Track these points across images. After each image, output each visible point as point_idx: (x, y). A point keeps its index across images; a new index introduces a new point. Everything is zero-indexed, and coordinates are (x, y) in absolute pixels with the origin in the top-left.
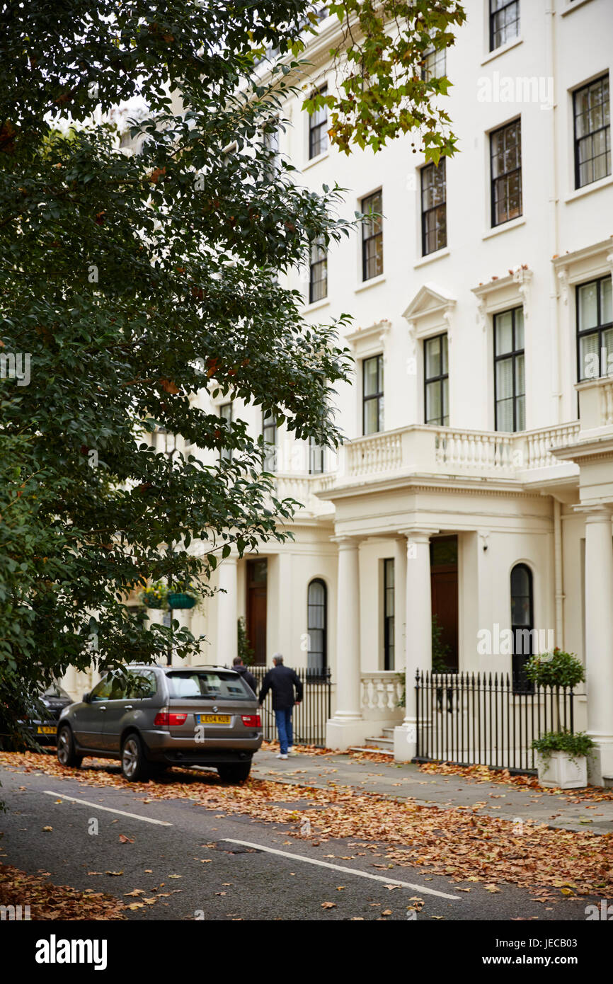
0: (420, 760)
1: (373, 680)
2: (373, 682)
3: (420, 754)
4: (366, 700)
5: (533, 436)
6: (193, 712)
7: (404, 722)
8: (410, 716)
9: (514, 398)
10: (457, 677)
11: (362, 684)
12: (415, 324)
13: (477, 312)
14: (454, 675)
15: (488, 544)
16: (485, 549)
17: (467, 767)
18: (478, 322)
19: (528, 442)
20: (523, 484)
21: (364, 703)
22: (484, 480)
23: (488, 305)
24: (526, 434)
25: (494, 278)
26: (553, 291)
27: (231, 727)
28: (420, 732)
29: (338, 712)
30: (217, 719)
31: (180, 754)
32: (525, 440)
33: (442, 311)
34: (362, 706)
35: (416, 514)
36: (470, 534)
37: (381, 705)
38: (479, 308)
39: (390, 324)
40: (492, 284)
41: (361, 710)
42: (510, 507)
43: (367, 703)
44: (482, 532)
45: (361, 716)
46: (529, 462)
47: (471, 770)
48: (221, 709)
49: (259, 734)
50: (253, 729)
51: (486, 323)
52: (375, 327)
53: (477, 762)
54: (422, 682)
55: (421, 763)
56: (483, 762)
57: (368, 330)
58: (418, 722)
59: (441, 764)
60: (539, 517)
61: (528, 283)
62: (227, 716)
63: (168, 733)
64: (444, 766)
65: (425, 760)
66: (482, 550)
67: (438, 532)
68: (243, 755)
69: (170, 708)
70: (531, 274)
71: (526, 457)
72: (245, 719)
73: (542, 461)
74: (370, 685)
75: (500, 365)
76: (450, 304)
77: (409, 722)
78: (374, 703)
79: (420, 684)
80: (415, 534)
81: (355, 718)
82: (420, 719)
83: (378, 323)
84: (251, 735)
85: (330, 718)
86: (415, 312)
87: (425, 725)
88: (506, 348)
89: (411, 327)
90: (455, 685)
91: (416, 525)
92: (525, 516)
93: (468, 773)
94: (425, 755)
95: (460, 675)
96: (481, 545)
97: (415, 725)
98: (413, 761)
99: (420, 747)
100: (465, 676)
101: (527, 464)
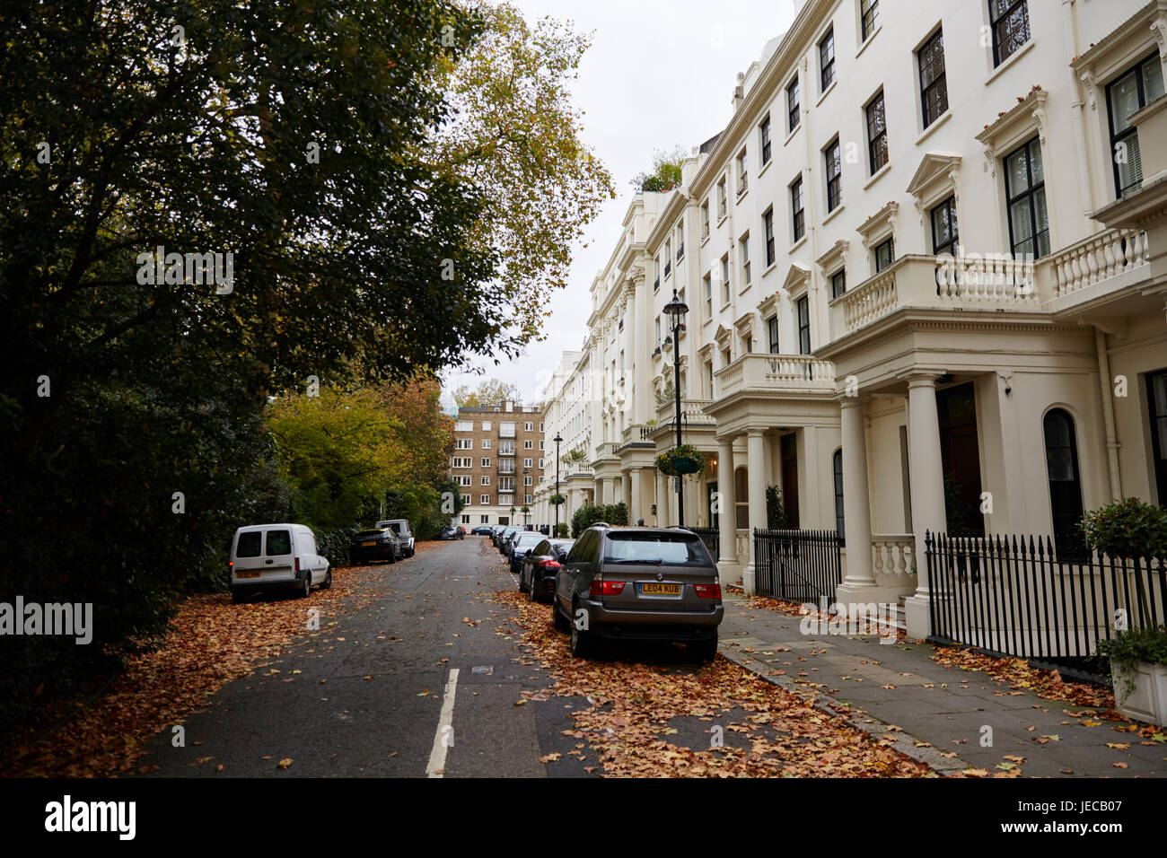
0: (938, 640)
1: (886, 543)
2: (886, 545)
3: (937, 633)
4: (879, 564)
5: (1062, 257)
6: (632, 580)
7: (917, 593)
8: (923, 588)
9: (1035, 236)
10: (984, 540)
11: (873, 547)
12: (921, 197)
13: (984, 159)
14: (980, 539)
15: (1011, 384)
16: (1008, 391)
17: (998, 659)
18: (986, 170)
19: (1056, 267)
20: (1053, 314)
21: (877, 568)
22: (1001, 312)
23: (997, 148)
24: (1052, 258)
25: (1000, 115)
26: (1075, 99)
27: (680, 598)
28: (935, 606)
29: (847, 577)
30: (663, 588)
31: (617, 629)
32: (1052, 264)
33: (948, 172)
34: (875, 571)
35: (916, 354)
36: (989, 376)
37: (898, 570)
38: (987, 153)
39: (898, 205)
40: (999, 122)
41: (872, 575)
42: (1038, 344)
43: (881, 568)
44: (1001, 372)
45: (874, 582)
46: (1058, 289)
47: (1003, 665)
48: (666, 576)
49: (717, 607)
50: (710, 601)
51: (994, 167)
52: (884, 210)
53: (1011, 651)
54: (934, 547)
55: (939, 645)
56: (1020, 653)
57: (877, 216)
58: (931, 594)
59: (962, 649)
60: (1076, 354)
61: (1043, 107)
62: (676, 587)
63: (601, 604)
64: (966, 654)
65: (943, 641)
66: (1004, 393)
67: (944, 373)
68: (698, 631)
69: (605, 574)
70: (1046, 95)
71: (1055, 283)
72: (699, 588)
73: (1077, 283)
74: (884, 549)
75: (1015, 209)
76: (955, 162)
77: (922, 593)
78: (888, 568)
79: (932, 549)
80: (917, 376)
81: (869, 584)
82: (934, 591)
83: (885, 206)
84: (708, 609)
85: (840, 583)
86: (919, 184)
87: (940, 598)
88: (1022, 187)
89: (917, 199)
90: (981, 551)
91: (916, 366)
92: (1057, 353)
93: (998, 670)
94: (943, 634)
95: (987, 539)
96: (1001, 386)
97: (928, 597)
98: (928, 641)
99: (937, 624)
100: (994, 539)
101: (1056, 292)
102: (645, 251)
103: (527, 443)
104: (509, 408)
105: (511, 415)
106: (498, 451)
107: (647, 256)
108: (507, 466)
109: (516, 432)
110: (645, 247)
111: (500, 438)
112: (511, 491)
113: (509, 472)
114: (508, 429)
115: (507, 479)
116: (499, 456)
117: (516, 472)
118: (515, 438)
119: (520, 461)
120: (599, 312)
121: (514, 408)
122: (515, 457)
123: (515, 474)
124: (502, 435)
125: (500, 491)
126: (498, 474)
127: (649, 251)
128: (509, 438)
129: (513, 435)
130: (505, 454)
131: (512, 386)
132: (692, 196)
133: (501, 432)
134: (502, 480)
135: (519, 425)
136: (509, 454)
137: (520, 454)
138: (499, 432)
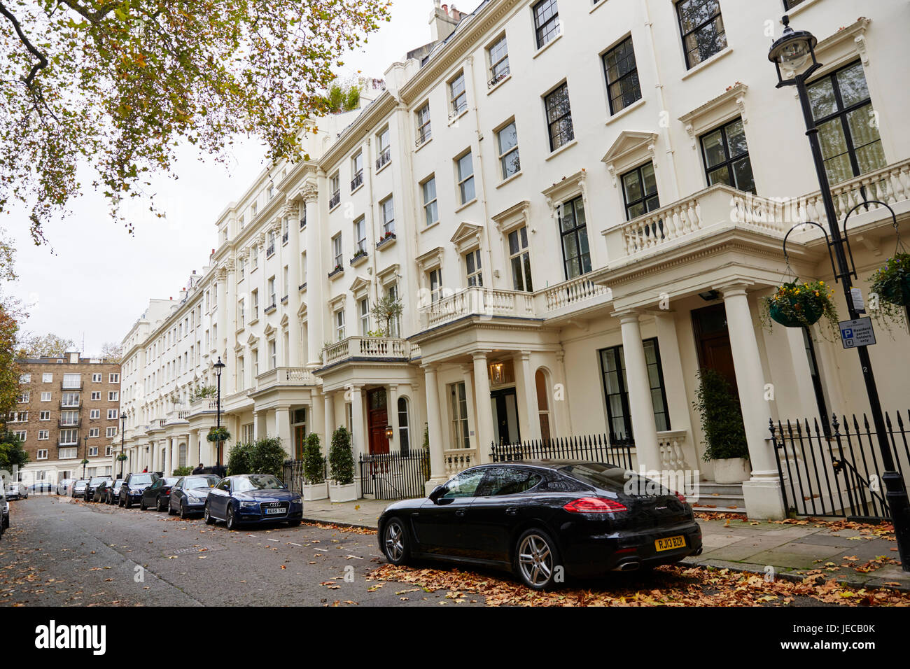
102: (318, 168)
103: (94, 394)
104: (74, 359)
105: (77, 367)
106: (60, 403)
107: (320, 173)
108: (70, 419)
109: (83, 383)
110: (318, 164)
111: (62, 390)
112: (76, 443)
113: (72, 425)
114: (72, 381)
115: (69, 434)
116: (61, 409)
117: (80, 424)
118: (81, 390)
119: (85, 413)
120: (232, 243)
121: (80, 359)
122: (80, 409)
123: (79, 426)
124: (64, 387)
125: (61, 444)
126: (59, 427)
127: (322, 168)
128: (74, 390)
129: (78, 387)
130: (68, 406)
131: (70, 342)
132: (402, 100)
133: (64, 384)
134: (63, 433)
135: (87, 376)
136: (73, 406)
137: (85, 405)
138: (61, 384)
